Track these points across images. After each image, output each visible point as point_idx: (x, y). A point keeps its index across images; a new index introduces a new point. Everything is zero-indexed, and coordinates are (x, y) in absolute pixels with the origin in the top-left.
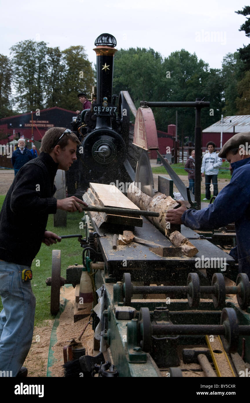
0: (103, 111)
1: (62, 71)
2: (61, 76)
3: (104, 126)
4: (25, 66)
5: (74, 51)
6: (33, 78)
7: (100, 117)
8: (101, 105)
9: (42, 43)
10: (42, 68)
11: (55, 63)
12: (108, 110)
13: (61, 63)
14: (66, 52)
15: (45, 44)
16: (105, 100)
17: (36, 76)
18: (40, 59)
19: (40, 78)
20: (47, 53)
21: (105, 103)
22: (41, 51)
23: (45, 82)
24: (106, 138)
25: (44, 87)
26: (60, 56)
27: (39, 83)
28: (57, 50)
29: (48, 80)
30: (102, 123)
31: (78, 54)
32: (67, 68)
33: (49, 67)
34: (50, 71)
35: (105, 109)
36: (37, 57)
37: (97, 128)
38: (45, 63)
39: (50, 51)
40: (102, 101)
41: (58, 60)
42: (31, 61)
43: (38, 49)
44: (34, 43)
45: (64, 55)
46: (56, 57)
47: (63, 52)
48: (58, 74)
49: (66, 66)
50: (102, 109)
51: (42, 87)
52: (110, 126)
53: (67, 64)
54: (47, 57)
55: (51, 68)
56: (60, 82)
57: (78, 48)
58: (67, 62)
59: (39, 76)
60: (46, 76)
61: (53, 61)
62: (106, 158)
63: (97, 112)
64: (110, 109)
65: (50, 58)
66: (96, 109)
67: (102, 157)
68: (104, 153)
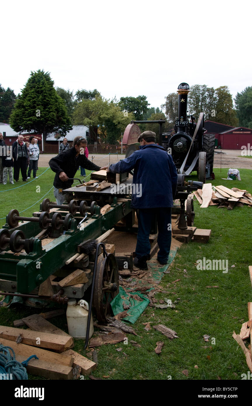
0: (181, 124)
1: (215, 101)
2: (214, 103)
3: (182, 132)
4: (194, 98)
5: (222, 89)
6: (198, 105)
7: (179, 127)
8: (179, 121)
9: (204, 86)
10: (204, 99)
11: (211, 96)
12: (183, 123)
13: (214, 96)
14: (217, 90)
15: (206, 86)
16: (182, 118)
17: (200, 104)
18: (203, 94)
19: (202, 105)
20: (207, 91)
21: (182, 120)
22: (203, 90)
23: (205, 107)
24: (182, 138)
25: (204, 110)
26: (214, 92)
27: (201, 107)
28: (212, 89)
29: (207, 106)
30: (181, 130)
31: (224, 90)
32: (218, 98)
33: (207, 98)
34: (208, 100)
35: (182, 123)
36: (201, 94)
37: (178, 133)
38: (206, 96)
39: (208, 90)
40: (180, 118)
41: (213, 95)
42: (198, 96)
43: (201, 89)
44: (199, 86)
45: (216, 92)
46: (211, 93)
47: (215, 90)
48: (212, 102)
49: (217, 98)
50: (180, 123)
51: (203, 109)
52: (185, 132)
53: (218, 97)
54: (207, 93)
55: (208, 99)
56: (213, 107)
57: (224, 87)
58: (217, 95)
59: (202, 103)
60: (206, 104)
61: (210, 95)
62: (180, 149)
63: (177, 124)
64: (184, 123)
65: (208, 94)
66: (177, 123)
67: (179, 149)
68: (180, 146)
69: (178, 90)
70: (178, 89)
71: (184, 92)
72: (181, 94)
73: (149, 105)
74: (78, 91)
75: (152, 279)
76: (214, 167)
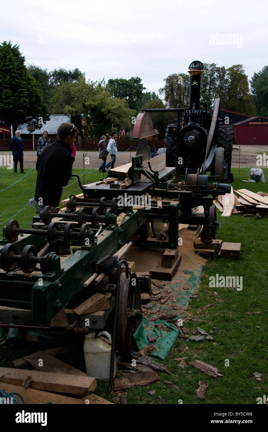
0: (192, 112)
1: (226, 83)
2: (225, 87)
3: (193, 123)
5: (235, 69)
6: (206, 89)
7: (191, 117)
8: (191, 109)
9: (213, 65)
10: (213, 82)
11: (221, 78)
12: (195, 112)
13: (225, 78)
14: (229, 69)
15: (215, 65)
16: (194, 105)
17: (208, 88)
18: (211, 75)
19: (210, 89)
20: (216, 71)
21: (194, 108)
22: (212, 70)
23: (214, 91)
24: (195, 131)
25: (213, 95)
26: (225, 72)
27: (209, 92)
28: (223, 68)
29: (216, 90)
30: (192, 121)
31: (238, 70)
32: (230, 80)
33: (217, 81)
34: (218, 83)
35: (194, 112)
36: (209, 74)
37: (189, 124)
38: (215, 78)
39: (218, 70)
40: (192, 106)
41: (224, 76)
42: (205, 77)
43: (210, 69)
44: (207, 65)
45: (227, 72)
46: (222, 73)
47: (227, 70)
48: (223, 85)
49: (229, 79)
50: (191, 111)
51: (211, 95)
52: (197, 123)
53: (230, 78)
54: (216, 74)
55: (218, 81)
56: (224, 91)
57: (238, 66)
58: (229, 77)
59: (210, 87)
60: (215, 87)
61: (220, 76)
62: (192, 144)
63: (188, 113)
64: (197, 111)
65: (218, 75)
66: (187, 111)
67: (190, 144)
68: (192, 140)
69: (189, 70)
70: (189, 68)
71: (197, 73)
72: (193, 75)
73: (145, 89)
74: (54, 71)
75: (177, 305)
76: (232, 167)
